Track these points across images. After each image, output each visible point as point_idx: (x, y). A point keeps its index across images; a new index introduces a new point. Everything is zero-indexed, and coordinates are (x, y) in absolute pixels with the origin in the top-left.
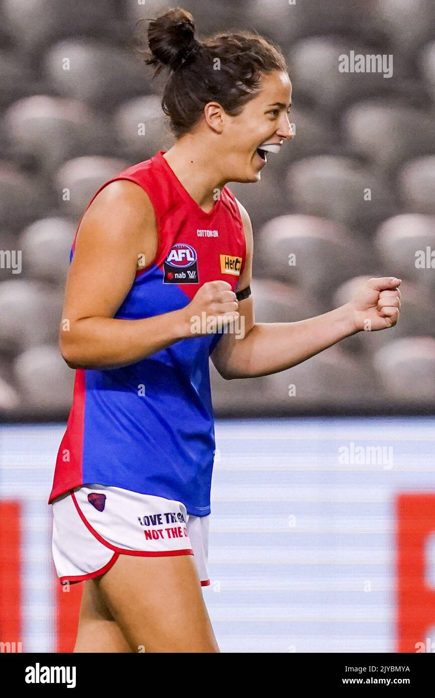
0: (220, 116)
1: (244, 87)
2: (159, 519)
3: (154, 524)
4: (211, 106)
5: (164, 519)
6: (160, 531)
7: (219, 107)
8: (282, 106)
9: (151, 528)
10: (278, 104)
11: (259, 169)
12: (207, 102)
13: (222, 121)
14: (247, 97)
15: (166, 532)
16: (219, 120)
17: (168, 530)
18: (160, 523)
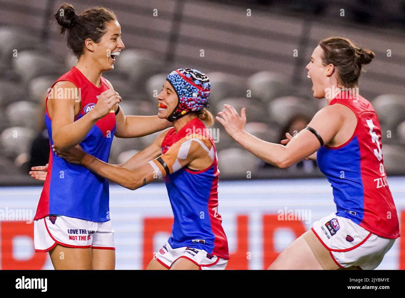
0: (92, 44)
1: (100, 30)
2: (77, 232)
3: (74, 233)
4: (87, 40)
5: (79, 232)
6: (76, 237)
7: (90, 40)
8: (117, 35)
9: (73, 235)
10: (115, 34)
11: (112, 63)
12: (85, 39)
13: (93, 46)
14: (102, 34)
15: (79, 237)
16: (92, 46)
17: (80, 237)
18: (77, 233)
